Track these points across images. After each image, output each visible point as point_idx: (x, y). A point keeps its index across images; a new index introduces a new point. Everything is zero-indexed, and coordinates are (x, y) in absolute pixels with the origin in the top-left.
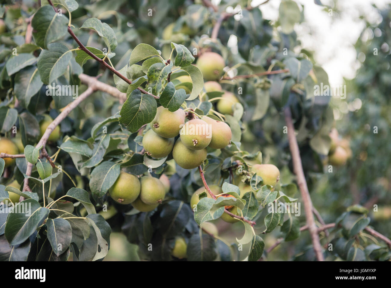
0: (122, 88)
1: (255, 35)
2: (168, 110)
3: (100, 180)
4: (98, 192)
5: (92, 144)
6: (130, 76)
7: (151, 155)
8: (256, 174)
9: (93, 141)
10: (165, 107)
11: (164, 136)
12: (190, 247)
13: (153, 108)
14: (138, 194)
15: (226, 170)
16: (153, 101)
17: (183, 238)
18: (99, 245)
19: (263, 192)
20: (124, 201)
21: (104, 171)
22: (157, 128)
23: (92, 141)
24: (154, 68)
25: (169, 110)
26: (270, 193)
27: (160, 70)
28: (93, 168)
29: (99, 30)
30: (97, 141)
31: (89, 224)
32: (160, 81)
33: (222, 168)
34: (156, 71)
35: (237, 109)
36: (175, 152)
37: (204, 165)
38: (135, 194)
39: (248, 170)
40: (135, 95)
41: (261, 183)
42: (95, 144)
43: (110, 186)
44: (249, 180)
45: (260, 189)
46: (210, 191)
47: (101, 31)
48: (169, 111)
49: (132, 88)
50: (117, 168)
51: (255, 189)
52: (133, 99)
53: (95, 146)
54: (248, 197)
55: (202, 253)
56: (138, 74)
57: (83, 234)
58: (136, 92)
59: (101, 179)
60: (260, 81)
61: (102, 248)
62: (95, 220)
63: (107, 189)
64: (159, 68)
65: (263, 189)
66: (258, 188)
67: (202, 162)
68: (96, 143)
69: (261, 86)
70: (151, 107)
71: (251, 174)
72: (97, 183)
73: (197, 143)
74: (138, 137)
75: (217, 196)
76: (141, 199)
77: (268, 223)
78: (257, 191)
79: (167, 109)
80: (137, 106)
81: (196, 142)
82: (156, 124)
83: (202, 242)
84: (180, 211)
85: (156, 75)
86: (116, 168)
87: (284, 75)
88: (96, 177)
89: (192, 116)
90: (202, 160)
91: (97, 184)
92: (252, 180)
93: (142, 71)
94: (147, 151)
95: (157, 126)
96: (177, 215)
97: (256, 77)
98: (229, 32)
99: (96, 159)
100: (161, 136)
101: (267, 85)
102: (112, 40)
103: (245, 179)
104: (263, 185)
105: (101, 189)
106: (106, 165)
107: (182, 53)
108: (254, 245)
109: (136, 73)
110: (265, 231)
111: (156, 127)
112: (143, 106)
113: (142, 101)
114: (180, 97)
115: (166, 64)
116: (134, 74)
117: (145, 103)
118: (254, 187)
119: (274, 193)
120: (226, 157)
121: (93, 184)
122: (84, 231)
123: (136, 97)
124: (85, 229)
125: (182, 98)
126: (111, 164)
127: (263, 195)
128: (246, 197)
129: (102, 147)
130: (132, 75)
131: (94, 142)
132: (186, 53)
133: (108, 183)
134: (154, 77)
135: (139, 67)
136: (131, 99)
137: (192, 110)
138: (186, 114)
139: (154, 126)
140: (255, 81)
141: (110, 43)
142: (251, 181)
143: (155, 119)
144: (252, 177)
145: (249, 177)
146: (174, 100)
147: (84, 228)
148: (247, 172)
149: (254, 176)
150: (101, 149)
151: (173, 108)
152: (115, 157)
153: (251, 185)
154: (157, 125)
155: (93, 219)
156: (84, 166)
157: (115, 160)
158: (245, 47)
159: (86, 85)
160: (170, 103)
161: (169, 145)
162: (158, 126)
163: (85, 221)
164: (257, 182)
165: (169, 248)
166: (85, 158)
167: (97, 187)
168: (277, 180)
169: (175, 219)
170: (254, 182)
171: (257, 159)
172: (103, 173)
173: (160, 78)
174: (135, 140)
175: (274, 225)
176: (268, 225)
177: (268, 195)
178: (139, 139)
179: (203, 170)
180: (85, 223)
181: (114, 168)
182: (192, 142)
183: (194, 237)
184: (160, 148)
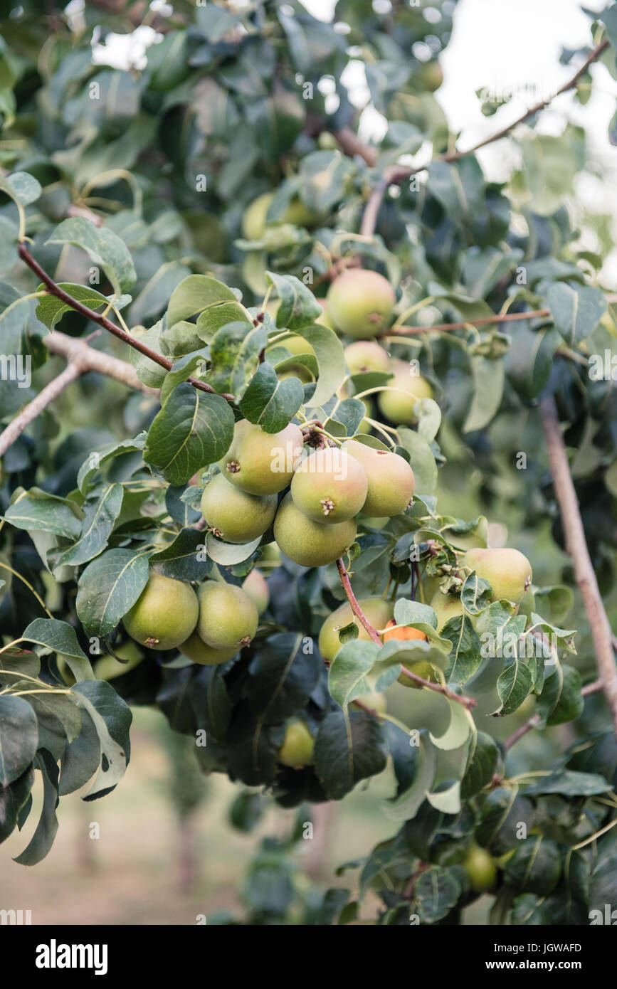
0: (150, 376)
1: (466, 223)
2: (261, 429)
3: (100, 594)
4: (96, 623)
5: (82, 508)
6: (168, 348)
7: (222, 535)
8: (474, 574)
9: (83, 499)
10: (253, 423)
11: (253, 492)
12: (321, 743)
13: (226, 426)
14: (193, 627)
15: (403, 564)
16: (225, 409)
17: (303, 720)
18: (104, 755)
19: (492, 619)
20: (158, 643)
21: (112, 573)
22: (235, 472)
23: (80, 499)
24: (226, 336)
25: (264, 429)
26: (509, 620)
27: (241, 340)
28: (83, 567)
29: (92, 247)
30: (93, 501)
31: (77, 704)
32: (241, 367)
33: (393, 558)
34: (231, 342)
35: (426, 413)
36: (279, 527)
37: (349, 556)
38: (185, 625)
39: (455, 562)
40: (181, 398)
41: (487, 596)
42: (87, 506)
43: (126, 609)
44: (457, 588)
45: (483, 612)
46: (365, 621)
47: (97, 249)
48: (264, 431)
49: (173, 380)
50: (142, 566)
51: (473, 609)
52: (176, 408)
53: (87, 510)
54: (456, 629)
55: (351, 757)
56: (186, 344)
57: (66, 727)
58: (182, 390)
59: (104, 592)
60: (482, 339)
61: (111, 762)
62: (92, 696)
63: (120, 616)
64: (237, 336)
65: (493, 612)
66: (479, 607)
67: (344, 551)
68: (89, 504)
69: (485, 350)
70: (219, 424)
71: (462, 573)
72: (95, 602)
73: (331, 507)
74: (191, 490)
75: (381, 632)
76: (201, 636)
77: (505, 692)
78: (477, 616)
79: (259, 426)
80: (185, 423)
81: (328, 506)
82: (232, 464)
83: (349, 731)
84: (296, 658)
85: (230, 352)
86: (139, 566)
87: (537, 322)
88: (91, 587)
89: (318, 439)
90: (344, 546)
91: (94, 605)
92: (465, 588)
93: (197, 336)
94: (213, 527)
95: (235, 469)
96: (288, 668)
97: (471, 329)
98: (404, 216)
99: (90, 543)
100: (245, 491)
101: (499, 348)
102: (123, 269)
103: (448, 586)
104: (491, 601)
105: (105, 617)
106: (115, 557)
107: (292, 298)
108: (473, 754)
109: (183, 341)
110: (498, 711)
111: (233, 469)
112: (200, 421)
113: (198, 412)
114: (288, 398)
115: (255, 323)
116: (177, 344)
117: (206, 416)
118: (471, 606)
119: (518, 621)
120: (402, 533)
121: (85, 603)
122: (66, 721)
123: (184, 401)
124: (69, 717)
125: (294, 402)
126: (126, 555)
127: (491, 625)
128: (452, 628)
129: (104, 514)
130: (172, 347)
131: (85, 503)
132: (301, 298)
133: (122, 602)
134: (227, 356)
135: (189, 326)
136: (172, 408)
137: (318, 425)
138: (304, 434)
139: (227, 469)
140: (471, 339)
141: (119, 275)
142: (462, 589)
143: (229, 453)
144: (465, 581)
145: (457, 581)
146: (274, 405)
147: (68, 715)
148: (454, 569)
149: (471, 577)
150: (102, 519)
151: (274, 425)
152: (136, 536)
153: (463, 599)
154: (235, 467)
155: (86, 694)
156: (61, 562)
157: (135, 544)
158: (444, 250)
159: (62, 359)
160: (265, 413)
161: (265, 511)
162: (238, 468)
163: (70, 698)
164: (476, 592)
165: (271, 745)
166: (65, 543)
167: (94, 612)
168: (526, 587)
169: (283, 678)
170: (470, 592)
171: (476, 533)
172: (109, 577)
173: (242, 359)
174: (183, 497)
175: (521, 696)
176: (505, 696)
177: (505, 625)
178: (193, 494)
179: (348, 569)
180: (68, 703)
181: (133, 564)
182: (319, 506)
183: (330, 718)
184: (242, 519)
